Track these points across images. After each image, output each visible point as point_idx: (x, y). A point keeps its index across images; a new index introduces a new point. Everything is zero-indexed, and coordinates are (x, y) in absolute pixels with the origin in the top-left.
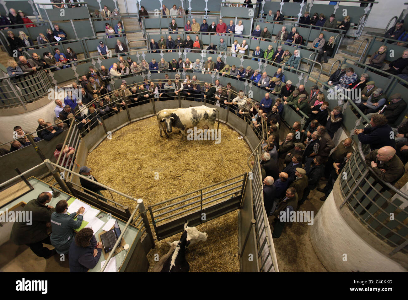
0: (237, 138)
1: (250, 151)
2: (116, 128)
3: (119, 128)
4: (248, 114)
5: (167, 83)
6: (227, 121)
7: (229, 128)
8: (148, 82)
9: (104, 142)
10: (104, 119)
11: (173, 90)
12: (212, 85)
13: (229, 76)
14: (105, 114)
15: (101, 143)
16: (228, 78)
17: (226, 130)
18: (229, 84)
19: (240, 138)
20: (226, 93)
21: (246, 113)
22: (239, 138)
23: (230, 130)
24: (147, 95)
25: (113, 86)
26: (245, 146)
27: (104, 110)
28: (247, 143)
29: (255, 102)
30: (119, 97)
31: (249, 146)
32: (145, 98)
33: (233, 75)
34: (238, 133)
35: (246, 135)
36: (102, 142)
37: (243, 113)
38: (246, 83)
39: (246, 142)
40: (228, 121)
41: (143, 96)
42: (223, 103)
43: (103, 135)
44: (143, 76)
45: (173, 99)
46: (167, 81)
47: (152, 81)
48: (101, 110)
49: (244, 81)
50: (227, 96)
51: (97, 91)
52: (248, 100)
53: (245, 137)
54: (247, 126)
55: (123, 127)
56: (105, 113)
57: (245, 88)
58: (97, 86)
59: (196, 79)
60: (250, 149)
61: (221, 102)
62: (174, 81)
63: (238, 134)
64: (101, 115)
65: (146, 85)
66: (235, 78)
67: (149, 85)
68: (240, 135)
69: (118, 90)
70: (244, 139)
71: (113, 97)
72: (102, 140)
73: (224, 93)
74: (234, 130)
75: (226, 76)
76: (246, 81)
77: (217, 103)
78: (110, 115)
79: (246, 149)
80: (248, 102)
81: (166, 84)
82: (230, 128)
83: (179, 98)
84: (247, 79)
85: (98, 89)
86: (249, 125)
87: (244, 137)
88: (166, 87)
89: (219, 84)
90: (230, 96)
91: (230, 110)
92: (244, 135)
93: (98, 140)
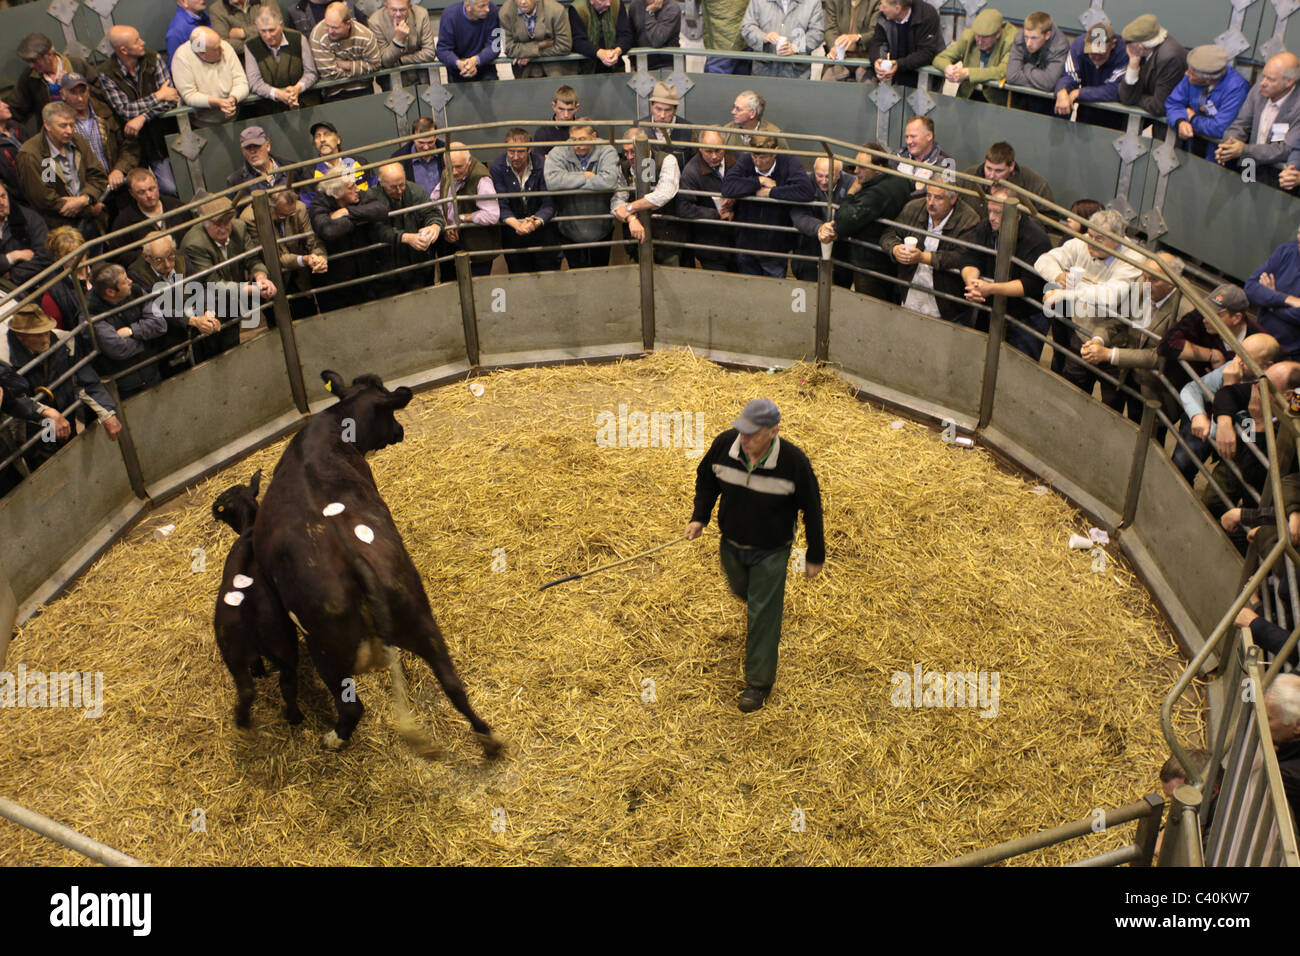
0: (1065, 537)
1: (1164, 635)
2: (203, 452)
3: (222, 455)
4: (1148, 366)
5: (558, 152)
6: (985, 419)
7: (1000, 466)
8: (439, 144)
9: (121, 550)
10: (127, 391)
11: (605, 198)
12: (883, 162)
13: (1000, 96)
14: (137, 358)
15: (96, 558)
16: (990, 108)
17: (980, 484)
18: (1003, 151)
19: (1087, 542)
20: (984, 212)
21: (1136, 355)
22: (1076, 540)
23: (1014, 483)
24: (428, 234)
25: (195, 167)
26: (1125, 600)
27: (126, 332)
28: (1140, 579)
29: (1211, 287)
30: (238, 245)
31: (1154, 598)
32: (409, 253)
33: (1034, 82)
34: (1073, 504)
35: (1129, 519)
36: (106, 549)
37: (1114, 354)
38: (1131, 143)
39: (1134, 567)
40: (995, 414)
41: (396, 239)
42: (959, 285)
43: (115, 503)
44: (399, 98)
45: (599, 258)
46: (562, 133)
47: (462, 136)
48: (107, 330)
49: (1118, 122)
50: (987, 235)
51: (83, 199)
52: (1153, 266)
53: (1128, 537)
54: (1141, 455)
55: (250, 451)
56: (135, 349)
57: (1125, 180)
58: (84, 160)
59: (758, 118)
60: (1168, 627)
61: (947, 280)
62: (611, 134)
63: (1070, 514)
64: (107, 363)
65: (421, 161)
66: (1046, 106)
67: (439, 161)
68: (1084, 519)
69: (231, 196)
70: (1120, 554)
71: (196, 239)
72: (105, 535)
73: (970, 217)
74: (1042, 482)
75: (973, 93)
76: (1133, 126)
77: (920, 288)
78: (168, 370)
79: (1132, 625)
80: (1153, 278)
81: (551, 152)
82: (1007, 464)
83: (646, 252)
84: (1136, 113)
85: (90, 189)
86: (1155, 446)
87: (1114, 536)
88: (559, 174)
89: (932, 152)
90: (1008, 233)
91: (1012, 336)
92: (1114, 519)
93: (82, 539)
